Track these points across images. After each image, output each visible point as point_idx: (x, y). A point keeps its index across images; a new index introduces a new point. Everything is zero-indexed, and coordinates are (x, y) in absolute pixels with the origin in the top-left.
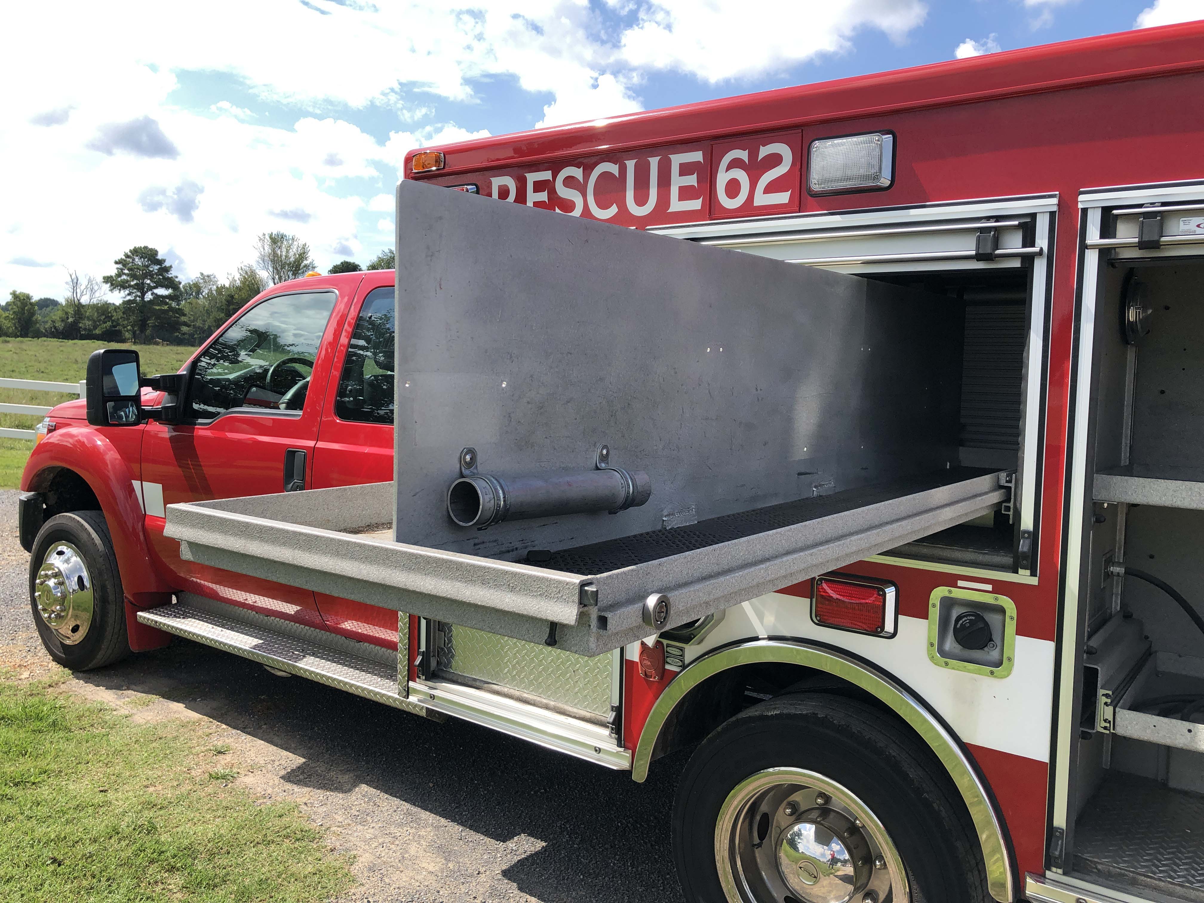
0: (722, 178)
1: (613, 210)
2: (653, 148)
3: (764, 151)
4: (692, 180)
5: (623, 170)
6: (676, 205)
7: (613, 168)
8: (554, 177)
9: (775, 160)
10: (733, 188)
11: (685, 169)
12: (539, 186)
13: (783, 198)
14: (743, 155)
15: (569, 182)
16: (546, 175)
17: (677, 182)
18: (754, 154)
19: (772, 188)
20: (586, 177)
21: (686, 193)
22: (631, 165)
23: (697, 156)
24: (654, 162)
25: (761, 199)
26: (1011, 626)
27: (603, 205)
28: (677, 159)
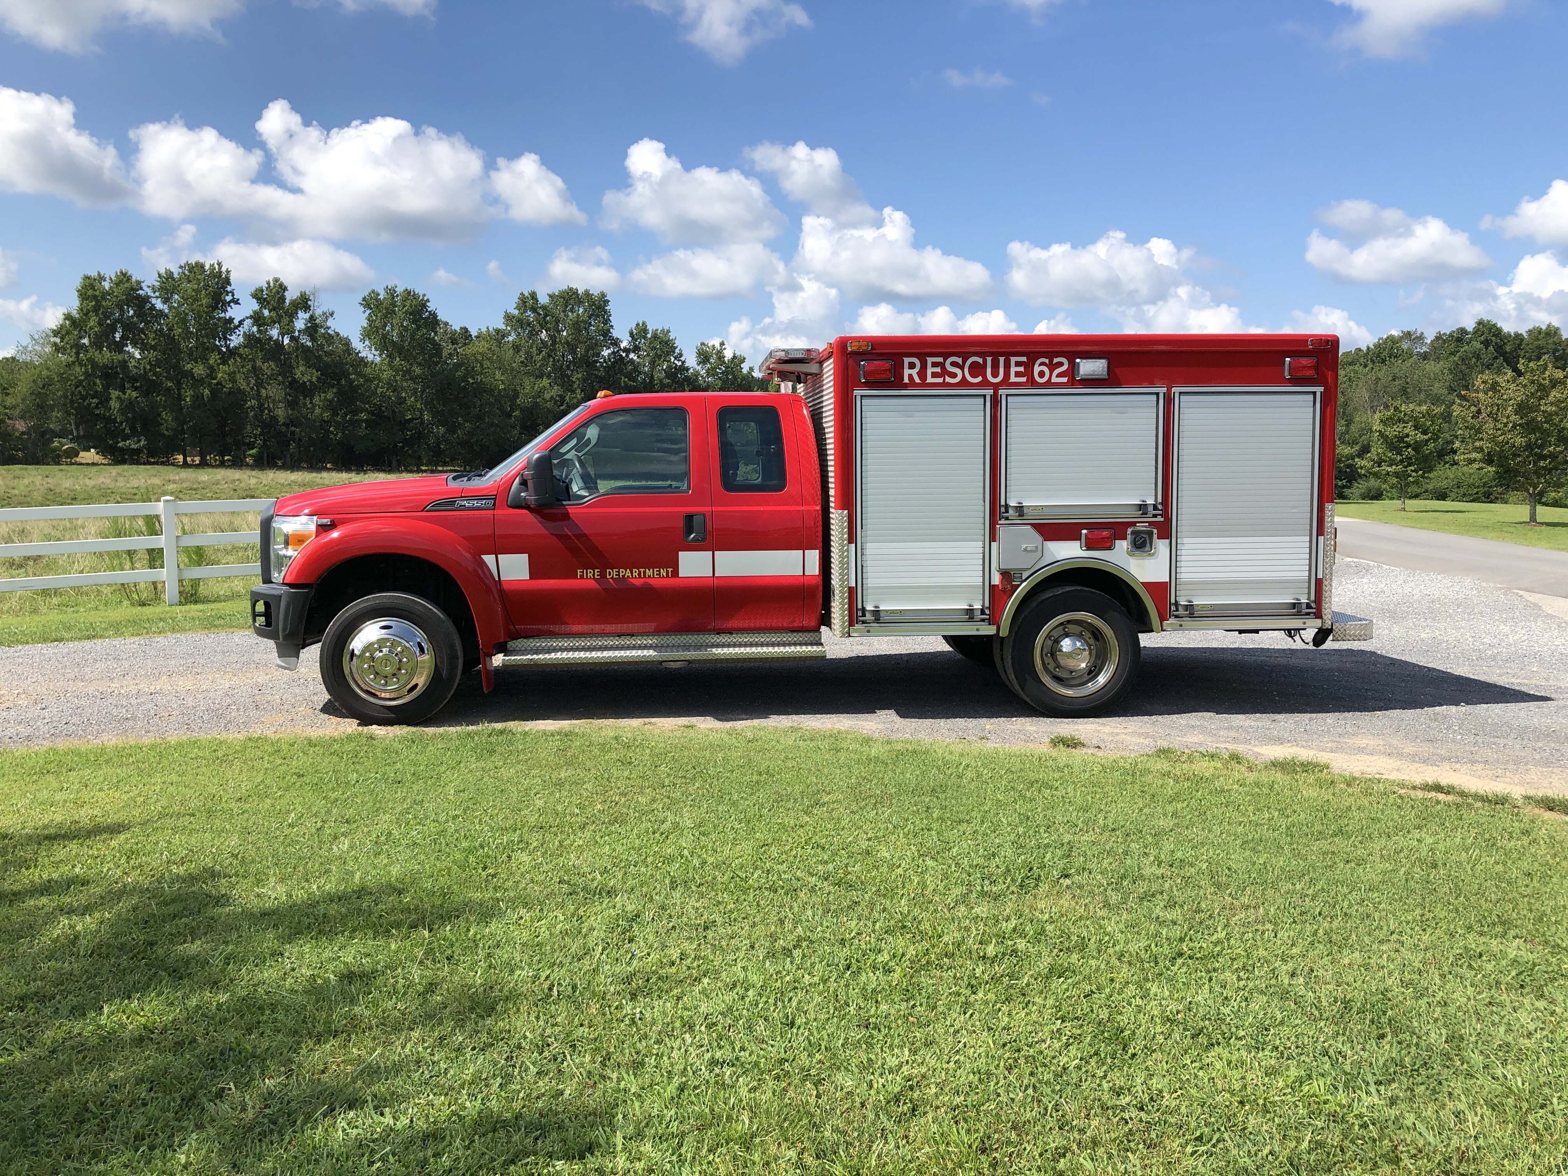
0: (1037, 369)
1: (980, 379)
2: (1002, 355)
3: (1056, 360)
4: (1021, 369)
5: (985, 361)
6: (1013, 379)
7: (980, 360)
8: (945, 361)
9: (1061, 364)
10: (1041, 375)
11: (1018, 364)
12: (934, 365)
13: (1065, 380)
14: (1047, 361)
15: (954, 364)
16: (941, 360)
17: (1014, 369)
18: (1051, 361)
19: (1058, 376)
20: (964, 362)
21: (1018, 374)
22: (989, 359)
23: (1024, 359)
24: (1002, 359)
25: (1054, 379)
26: (1155, 536)
27: (973, 376)
28: (1013, 359)
